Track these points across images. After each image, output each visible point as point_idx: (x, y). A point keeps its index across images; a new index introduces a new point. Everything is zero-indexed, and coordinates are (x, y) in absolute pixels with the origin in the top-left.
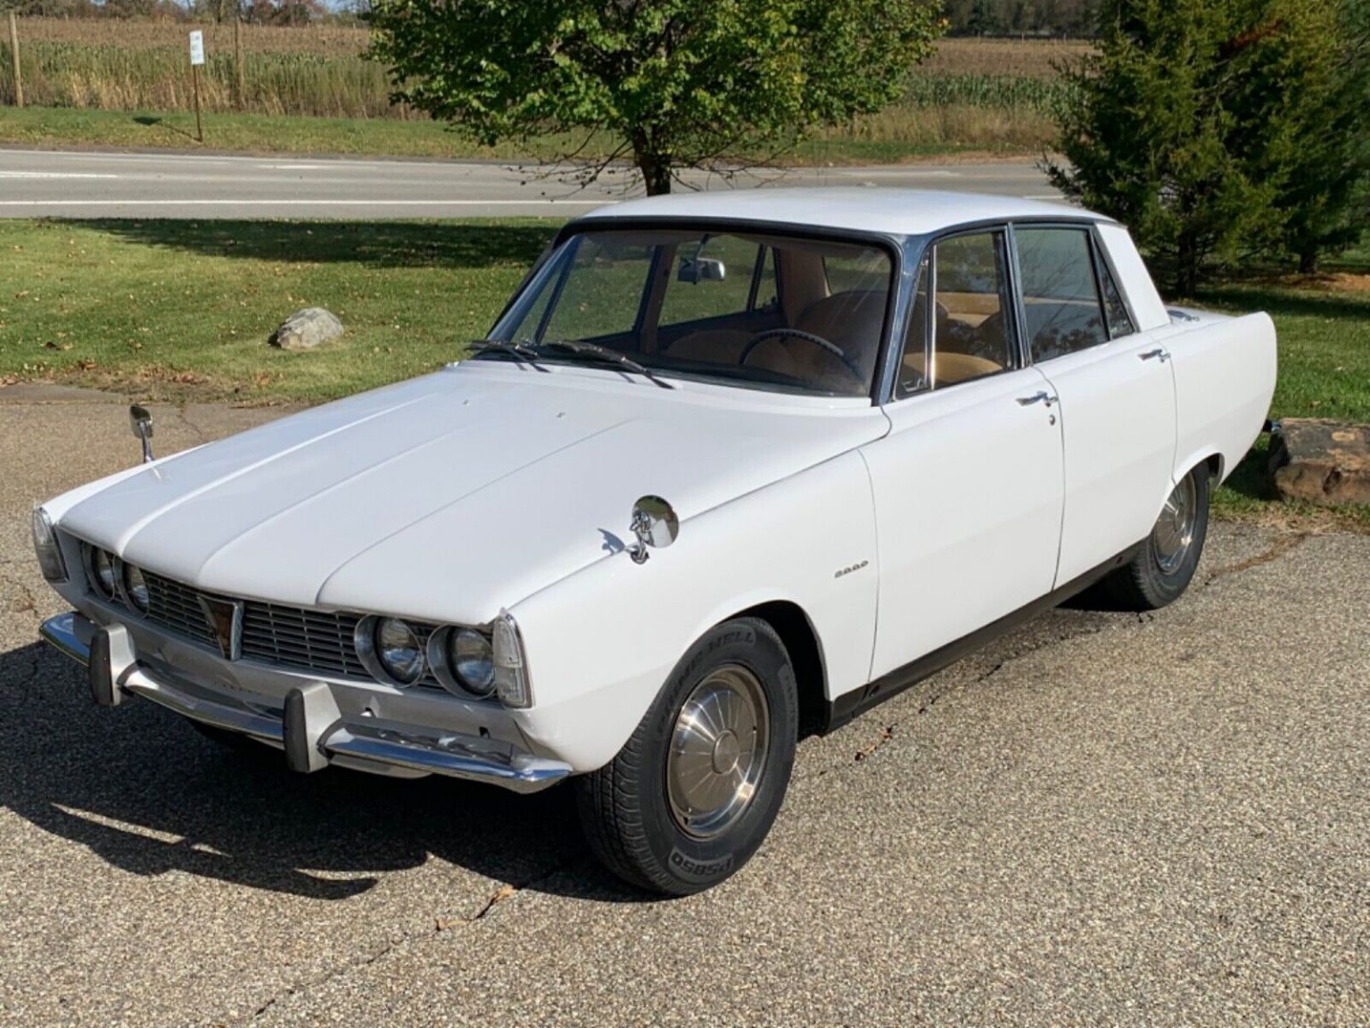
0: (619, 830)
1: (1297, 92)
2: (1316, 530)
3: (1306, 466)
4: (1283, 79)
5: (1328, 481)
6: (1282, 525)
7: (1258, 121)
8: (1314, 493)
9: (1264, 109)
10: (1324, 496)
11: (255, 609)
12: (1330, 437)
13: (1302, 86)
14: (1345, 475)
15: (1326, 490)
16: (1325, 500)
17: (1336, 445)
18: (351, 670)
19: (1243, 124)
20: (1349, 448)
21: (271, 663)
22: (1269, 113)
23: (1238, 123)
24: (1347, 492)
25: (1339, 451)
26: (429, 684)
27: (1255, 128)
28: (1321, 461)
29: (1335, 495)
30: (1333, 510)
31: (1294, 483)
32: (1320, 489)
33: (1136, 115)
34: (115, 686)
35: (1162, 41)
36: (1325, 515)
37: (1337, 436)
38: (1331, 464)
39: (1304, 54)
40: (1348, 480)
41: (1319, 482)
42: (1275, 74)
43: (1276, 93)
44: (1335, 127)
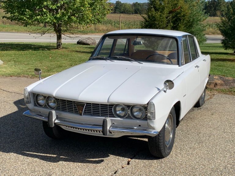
0: (159, 145)
1: (184, 20)
2: (215, 94)
3: (211, 82)
4: (181, 17)
5: (215, 85)
6: (209, 93)
7: (177, 25)
8: (212, 87)
9: (178, 23)
10: (214, 88)
11: (89, 105)
12: (213, 77)
13: (185, 19)
14: (218, 84)
15: (215, 87)
16: (215, 88)
17: (215, 79)
18: (110, 115)
19: (174, 25)
20: (217, 79)
21: (91, 116)
22: (179, 23)
23: (173, 25)
24: (218, 87)
25: (216, 80)
26: (129, 117)
27: (176, 26)
28: (214, 82)
29: (216, 87)
30: (216, 90)
31: (209, 86)
32: (213, 87)
33: (156, 23)
34: (53, 123)
35: (160, 10)
36: (215, 91)
37: (214, 77)
38: (215, 82)
39: (185, 13)
40: (218, 85)
41: (213, 85)
42: (180, 16)
43: (180, 20)
44: (189, 26)
